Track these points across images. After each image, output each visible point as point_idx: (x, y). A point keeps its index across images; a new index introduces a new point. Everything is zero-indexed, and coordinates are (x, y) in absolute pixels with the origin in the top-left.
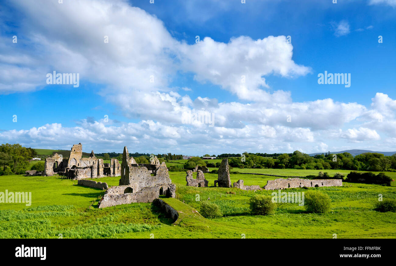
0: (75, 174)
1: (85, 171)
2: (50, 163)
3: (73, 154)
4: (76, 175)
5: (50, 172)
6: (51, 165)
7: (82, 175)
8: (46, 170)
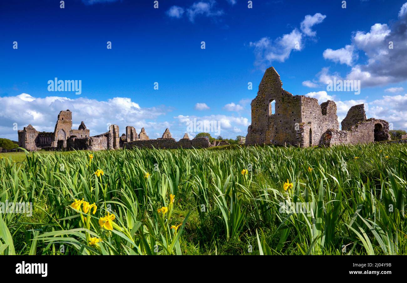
0: (88, 143)
1: (100, 140)
2: (31, 135)
3: (61, 124)
4: (90, 145)
5: (32, 146)
6: (32, 137)
7: (97, 146)
8: (26, 144)
